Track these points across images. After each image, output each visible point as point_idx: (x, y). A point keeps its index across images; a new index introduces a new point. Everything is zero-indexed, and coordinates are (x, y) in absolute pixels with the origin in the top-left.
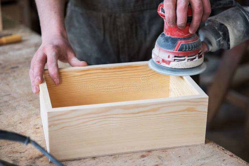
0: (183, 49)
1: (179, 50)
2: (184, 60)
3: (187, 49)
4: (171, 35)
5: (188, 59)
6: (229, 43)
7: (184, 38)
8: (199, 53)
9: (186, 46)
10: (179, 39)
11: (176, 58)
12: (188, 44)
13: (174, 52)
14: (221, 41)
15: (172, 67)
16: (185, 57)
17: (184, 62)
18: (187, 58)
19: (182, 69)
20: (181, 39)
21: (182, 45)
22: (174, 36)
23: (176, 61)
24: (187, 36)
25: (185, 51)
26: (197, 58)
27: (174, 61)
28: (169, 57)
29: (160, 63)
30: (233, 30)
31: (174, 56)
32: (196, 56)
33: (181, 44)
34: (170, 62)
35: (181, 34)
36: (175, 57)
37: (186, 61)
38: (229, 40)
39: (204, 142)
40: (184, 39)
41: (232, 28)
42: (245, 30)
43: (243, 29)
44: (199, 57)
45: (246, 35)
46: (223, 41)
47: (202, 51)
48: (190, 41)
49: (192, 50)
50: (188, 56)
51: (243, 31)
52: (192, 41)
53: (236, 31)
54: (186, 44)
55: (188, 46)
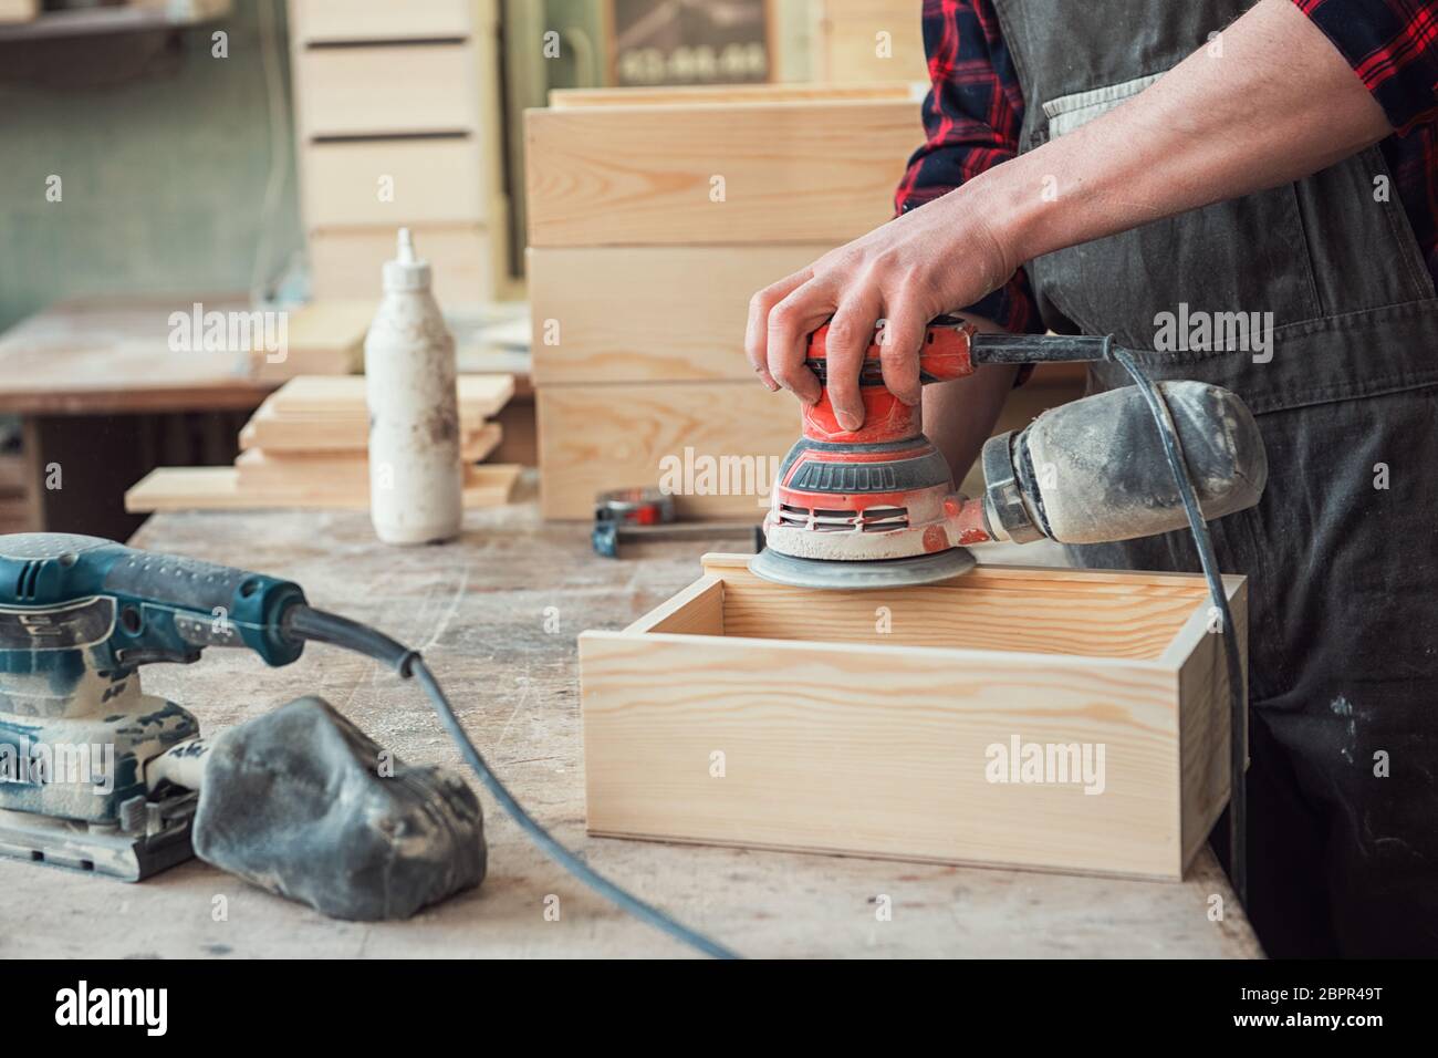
0: (804, 483)
1: (792, 485)
3: (815, 484)
6: (1040, 505)
7: (821, 444)
8: (866, 514)
9: (814, 472)
10: (811, 443)
11: (785, 514)
12: (825, 465)
13: (781, 492)
14: (1007, 491)
16: (805, 511)
17: (801, 530)
18: (810, 518)
19: (793, 557)
20: (813, 446)
21: (807, 465)
23: (787, 523)
24: (835, 440)
25: (808, 489)
26: (859, 527)
27: (781, 523)
31: (781, 503)
32: (851, 521)
33: (806, 461)
35: (816, 428)
36: (785, 508)
37: (810, 526)
38: (1037, 495)
40: (824, 447)
41: (1045, 446)
42: (1114, 467)
43: (1105, 460)
44: (866, 527)
45: (1121, 487)
46: (1022, 497)
47: (904, 511)
48: (840, 459)
49: (829, 489)
50: (818, 513)
51: (1104, 469)
52: (848, 459)
53: (1063, 463)
54: (817, 465)
55: (823, 471)
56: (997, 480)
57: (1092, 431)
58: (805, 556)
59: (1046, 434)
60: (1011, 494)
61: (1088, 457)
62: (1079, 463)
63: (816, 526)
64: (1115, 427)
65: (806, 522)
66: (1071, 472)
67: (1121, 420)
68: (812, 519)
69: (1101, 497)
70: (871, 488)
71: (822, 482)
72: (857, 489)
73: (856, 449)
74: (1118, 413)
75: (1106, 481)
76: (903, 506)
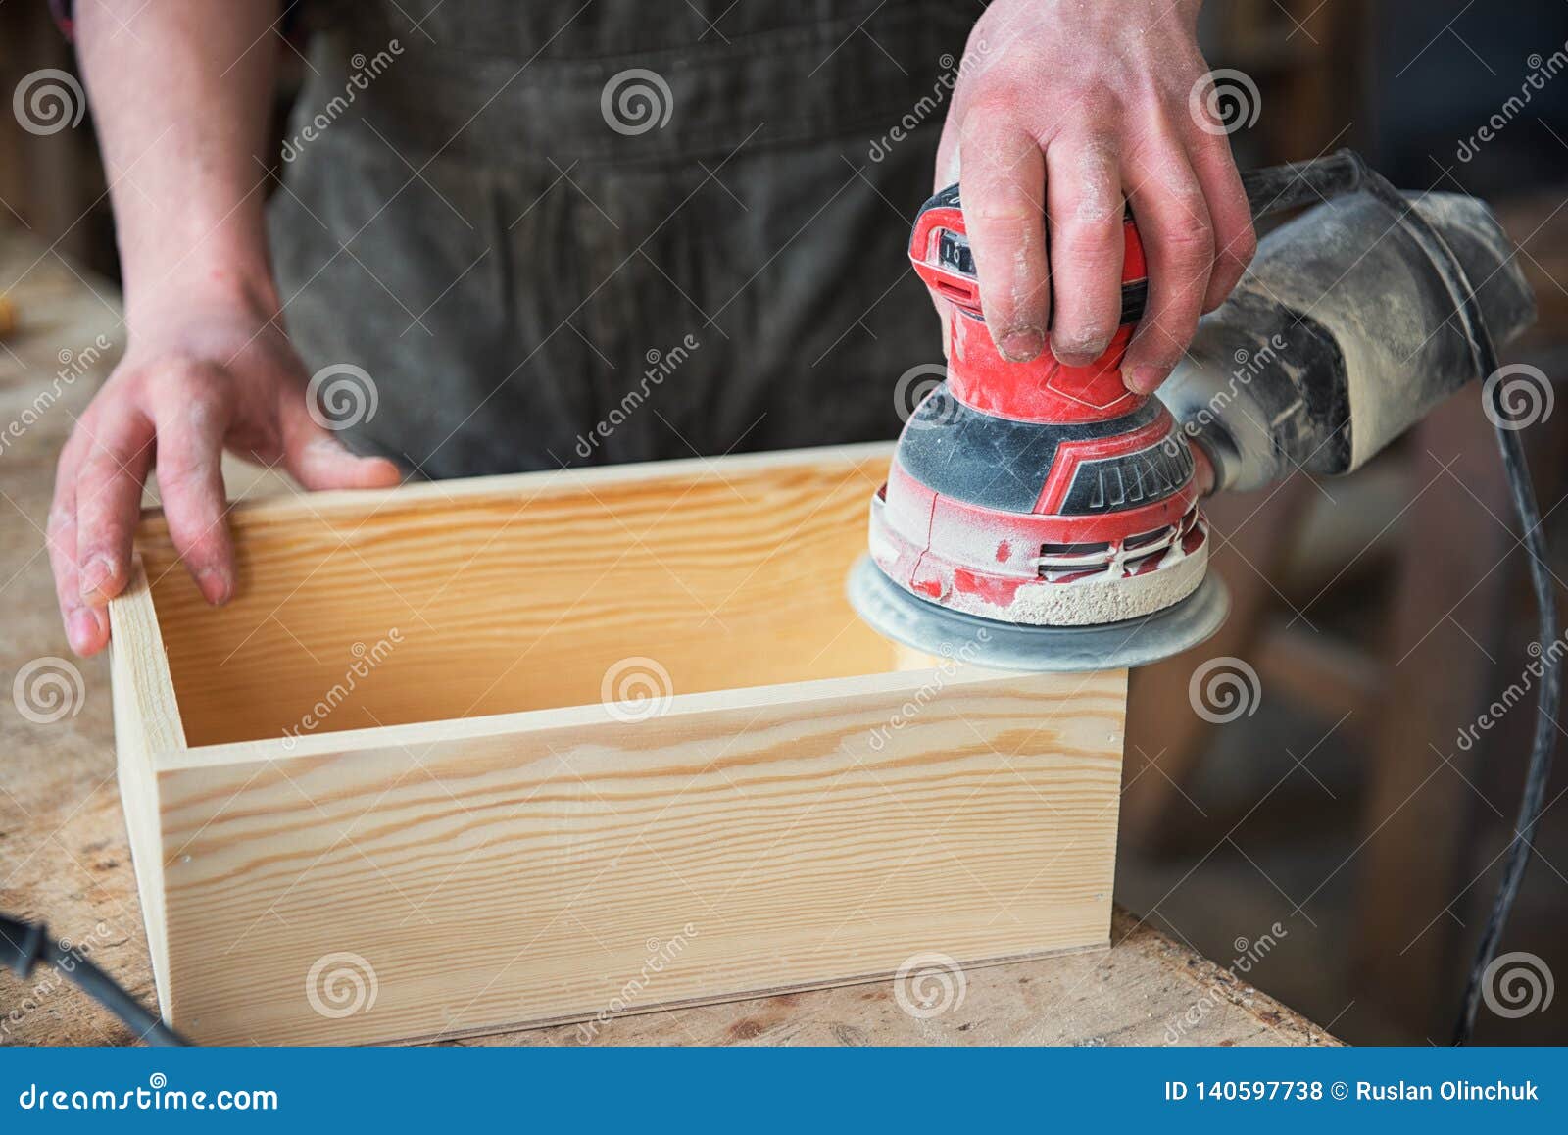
0: (1097, 500)
1: (1069, 509)
2: (1104, 567)
3: (1116, 497)
4: (1008, 408)
5: (1127, 562)
6: (1345, 432)
7: (1091, 426)
8: (1183, 519)
9: (1110, 478)
10: (1063, 430)
11: (1050, 560)
12: (1121, 462)
13: (1037, 522)
14: (1299, 421)
15: (1030, 621)
16: (1104, 547)
17: (1102, 579)
18: (1118, 554)
19: (1092, 625)
20: (1075, 434)
21: (1085, 469)
22: (1031, 415)
23: (1050, 576)
24: (1113, 412)
25: (1106, 508)
26: (1177, 545)
27: (1041, 577)
28: (1003, 553)
29: (943, 593)
30: (1367, 350)
31: (1037, 545)
32: (1172, 540)
33: (1080, 463)
34: (1010, 586)
35: (1073, 402)
36: (1045, 550)
37: (1115, 569)
39: (1106, 937)
40: (1096, 430)
49: (1146, 498)
52: (1146, 441)
53: (1383, 358)
54: (1109, 463)
55: (1125, 473)
57: (1396, 302)
58: (1120, 618)
60: (1301, 423)
61: (1408, 342)
62: (1399, 353)
64: (1414, 288)
65: (1109, 564)
66: (1394, 371)
67: (1415, 277)
71: (1131, 488)
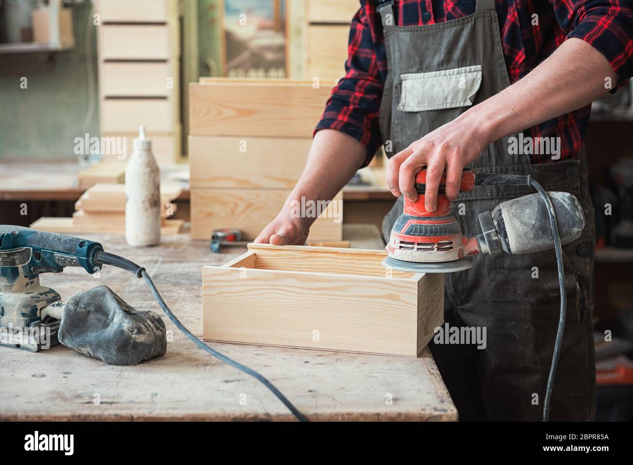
0: (412, 233)
1: (407, 233)
3: (417, 233)
6: (507, 240)
8: (438, 244)
9: (416, 228)
10: (412, 217)
11: (402, 245)
12: (420, 225)
13: (400, 236)
14: (492, 235)
15: (396, 258)
16: (413, 243)
17: (411, 251)
19: (408, 262)
22: (407, 213)
23: (402, 249)
24: (424, 215)
25: (414, 235)
26: (436, 249)
27: (400, 248)
28: (395, 242)
31: (398, 241)
32: (434, 247)
33: (411, 224)
34: (394, 250)
35: (414, 210)
36: (402, 242)
37: (415, 249)
38: (506, 236)
40: (419, 218)
41: (510, 217)
42: (537, 224)
43: (534, 222)
44: (438, 249)
45: (540, 232)
46: (498, 237)
47: (451, 243)
48: (426, 223)
49: (424, 235)
50: (418, 244)
51: (534, 225)
52: (430, 223)
53: (517, 223)
54: (417, 225)
55: (420, 228)
56: (488, 230)
57: (527, 211)
58: (414, 261)
59: (510, 212)
60: (494, 236)
61: (527, 221)
62: (523, 223)
63: (418, 249)
65: (413, 248)
66: (520, 227)
67: (538, 207)
68: (416, 247)
69: (532, 236)
70: (440, 234)
71: (421, 232)
72: (435, 235)
73: (432, 219)
74: (536, 204)
75: (534, 230)
76: (451, 241)
